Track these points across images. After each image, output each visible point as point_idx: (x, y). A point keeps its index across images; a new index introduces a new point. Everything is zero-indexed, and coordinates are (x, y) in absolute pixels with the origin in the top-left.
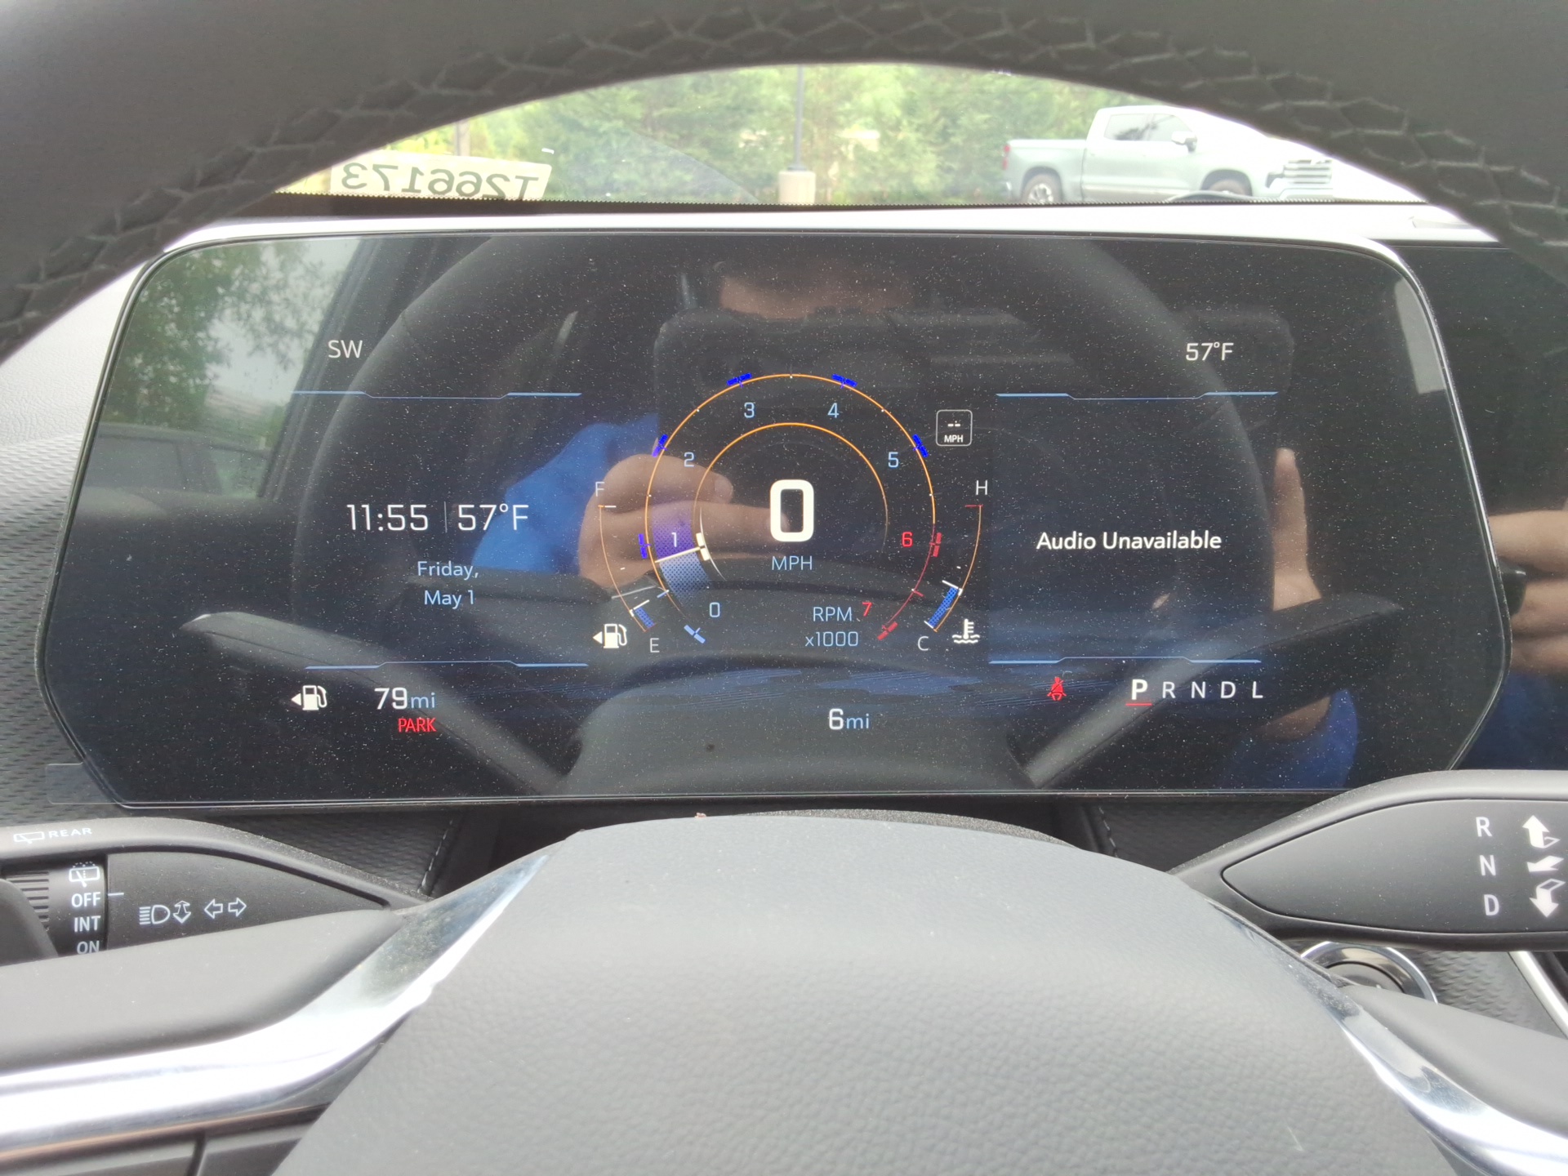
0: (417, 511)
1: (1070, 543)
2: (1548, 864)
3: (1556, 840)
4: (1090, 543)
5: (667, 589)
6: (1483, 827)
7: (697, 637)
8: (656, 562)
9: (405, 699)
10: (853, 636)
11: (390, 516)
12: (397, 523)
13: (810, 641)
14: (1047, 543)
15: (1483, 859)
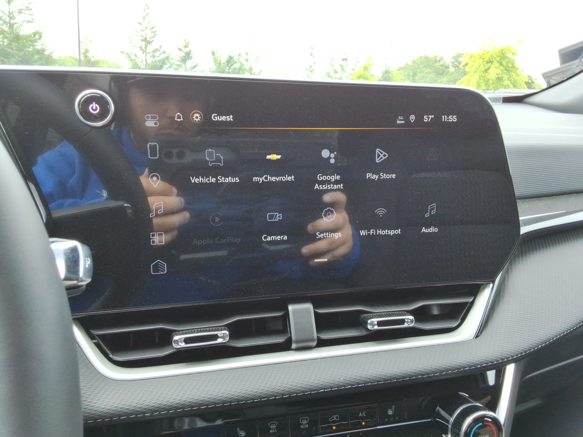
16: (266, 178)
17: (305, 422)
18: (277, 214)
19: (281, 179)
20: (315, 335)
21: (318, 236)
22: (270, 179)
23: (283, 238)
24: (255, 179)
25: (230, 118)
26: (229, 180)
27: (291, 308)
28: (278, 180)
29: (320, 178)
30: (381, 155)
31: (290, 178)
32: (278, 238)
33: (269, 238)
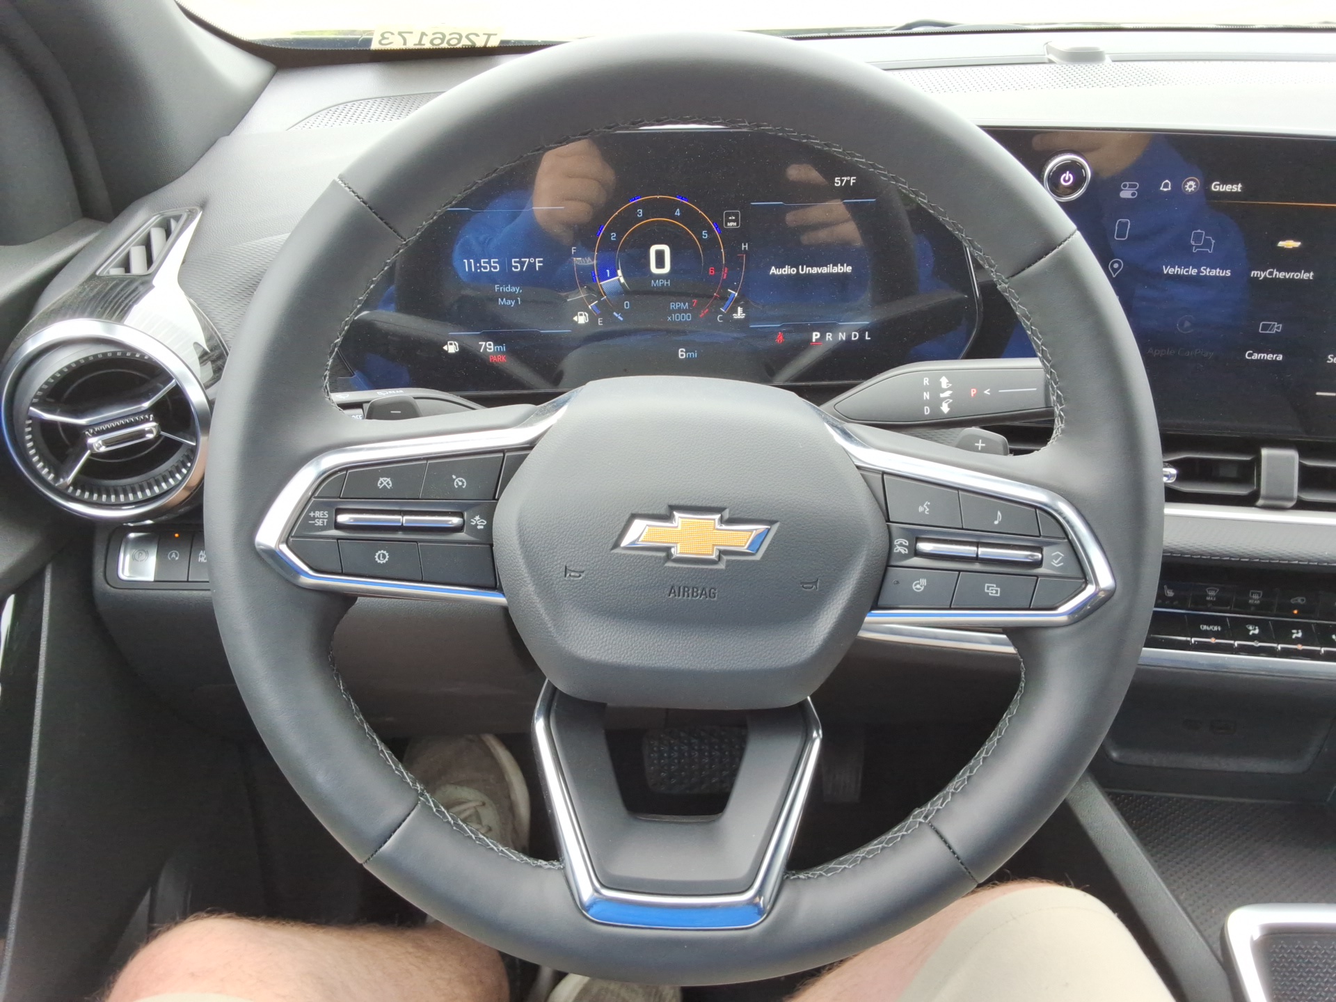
0: (494, 262)
1: (785, 271)
2: (947, 394)
3: (950, 385)
4: (794, 271)
5: (605, 295)
6: (926, 381)
7: (620, 318)
8: (601, 283)
9: (492, 347)
10: (689, 316)
11: (482, 264)
12: (485, 268)
13: (669, 318)
14: (775, 271)
15: (925, 394)
16: (1271, 273)
17: (1255, 597)
18: (1274, 325)
19: (1293, 275)
20: (1296, 494)
21: (1330, 360)
22: (1276, 275)
23: (1276, 357)
24: (1254, 274)
25: (1237, 188)
26: (1216, 272)
27: (1265, 452)
28: (1287, 277)
31: (1309, 276)
32: (1269, 357)
33: (1256, 356)
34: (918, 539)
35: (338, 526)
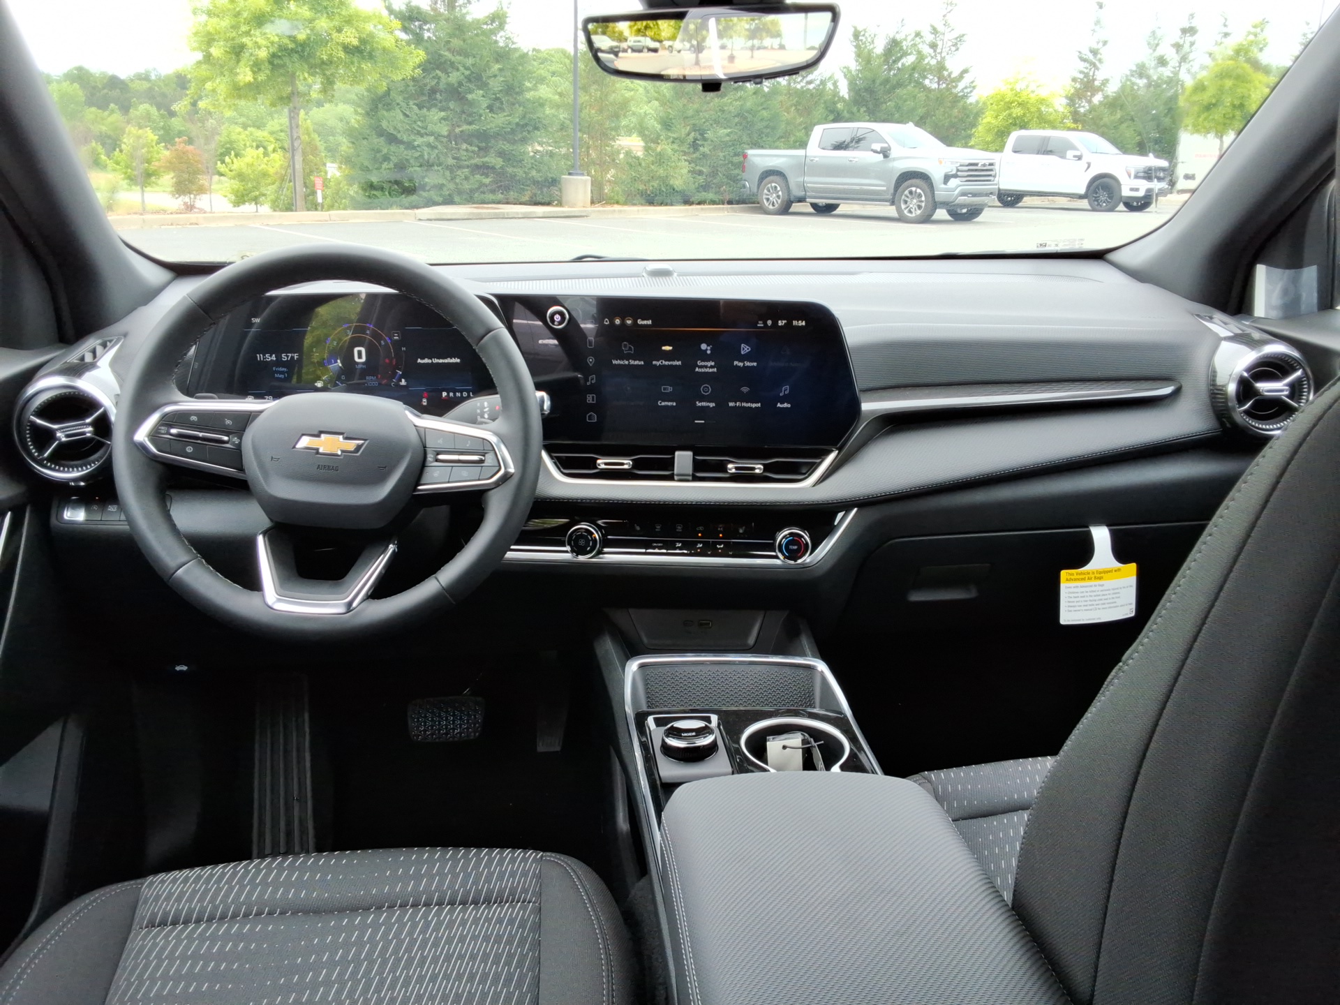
1: (425, 361)
4: (430, 361)
5: (332, 372)
8: (329, 366)
11: (267, 357)
14: (420, 361)
16: (661, 362)
17: (679, 528)
18: (669, 388)
19: (672, 363)
20: (691, 473)
21: (697, 405)
22: (664, 363)
23: (673, 404)
24: (654, 363)
25: (649, 322)
26: (637, 362)
27: (676, 453)
28: (669, 364)
29: (699, 363)
30: (745, 349)
31: (679, 363)
32: (670, 404)
33: (663, 404)
34: (438, 454)
35: (171, 435)
